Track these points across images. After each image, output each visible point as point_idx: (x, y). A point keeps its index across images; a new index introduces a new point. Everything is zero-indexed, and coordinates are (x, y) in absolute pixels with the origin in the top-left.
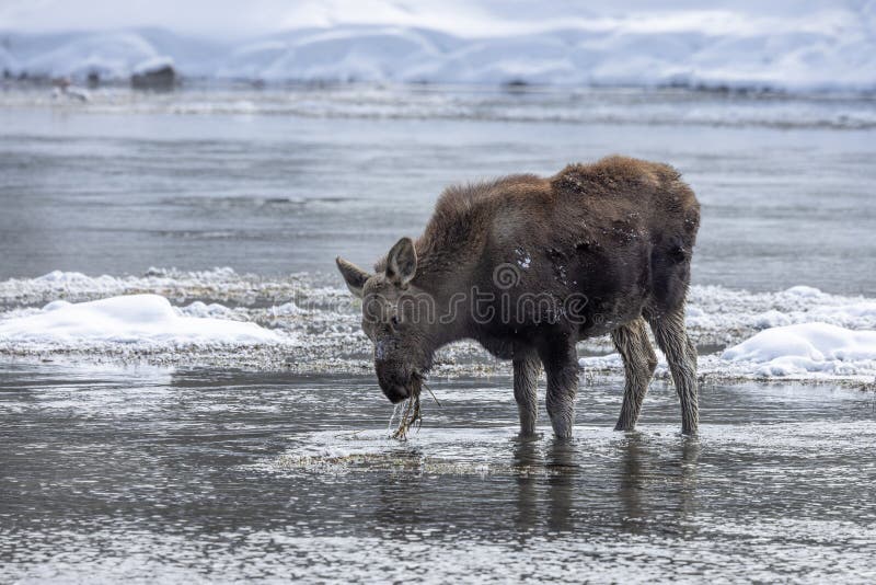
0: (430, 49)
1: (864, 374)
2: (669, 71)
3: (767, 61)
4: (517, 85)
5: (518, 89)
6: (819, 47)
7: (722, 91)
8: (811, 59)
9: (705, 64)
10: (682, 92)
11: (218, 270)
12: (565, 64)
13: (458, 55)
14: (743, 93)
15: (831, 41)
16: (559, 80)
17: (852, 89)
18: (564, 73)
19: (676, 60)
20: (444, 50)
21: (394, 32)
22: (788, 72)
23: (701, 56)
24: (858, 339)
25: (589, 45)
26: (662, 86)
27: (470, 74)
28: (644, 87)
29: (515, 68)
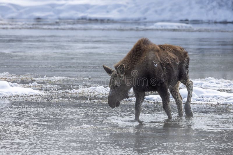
0: (14, 9)
1: (212, 102)
2: (80, 15)
3: (108, 12)
4: (38, 19)
5: (39, 20)
6: (122, 8)
7: (96, 20)
8: (120, 11)
9: (90, 13)
10: (84, 21)
11: (5, 73)
12: (51, 13)
13: (22, 11)
14: (102, 21)
15: (125, 6)
16: (50, 18)
17: (132, 20)
18: (51, 16)
19: (83, 12)
20: (18, 10)
21: (4, 5)
22: (114, 15)
23: (89, 11)
24: (207, 92)
25: (58, 8)
26: (79, 19)
27: (25, 16)
28: (74, 19)
29: (38, 14)
